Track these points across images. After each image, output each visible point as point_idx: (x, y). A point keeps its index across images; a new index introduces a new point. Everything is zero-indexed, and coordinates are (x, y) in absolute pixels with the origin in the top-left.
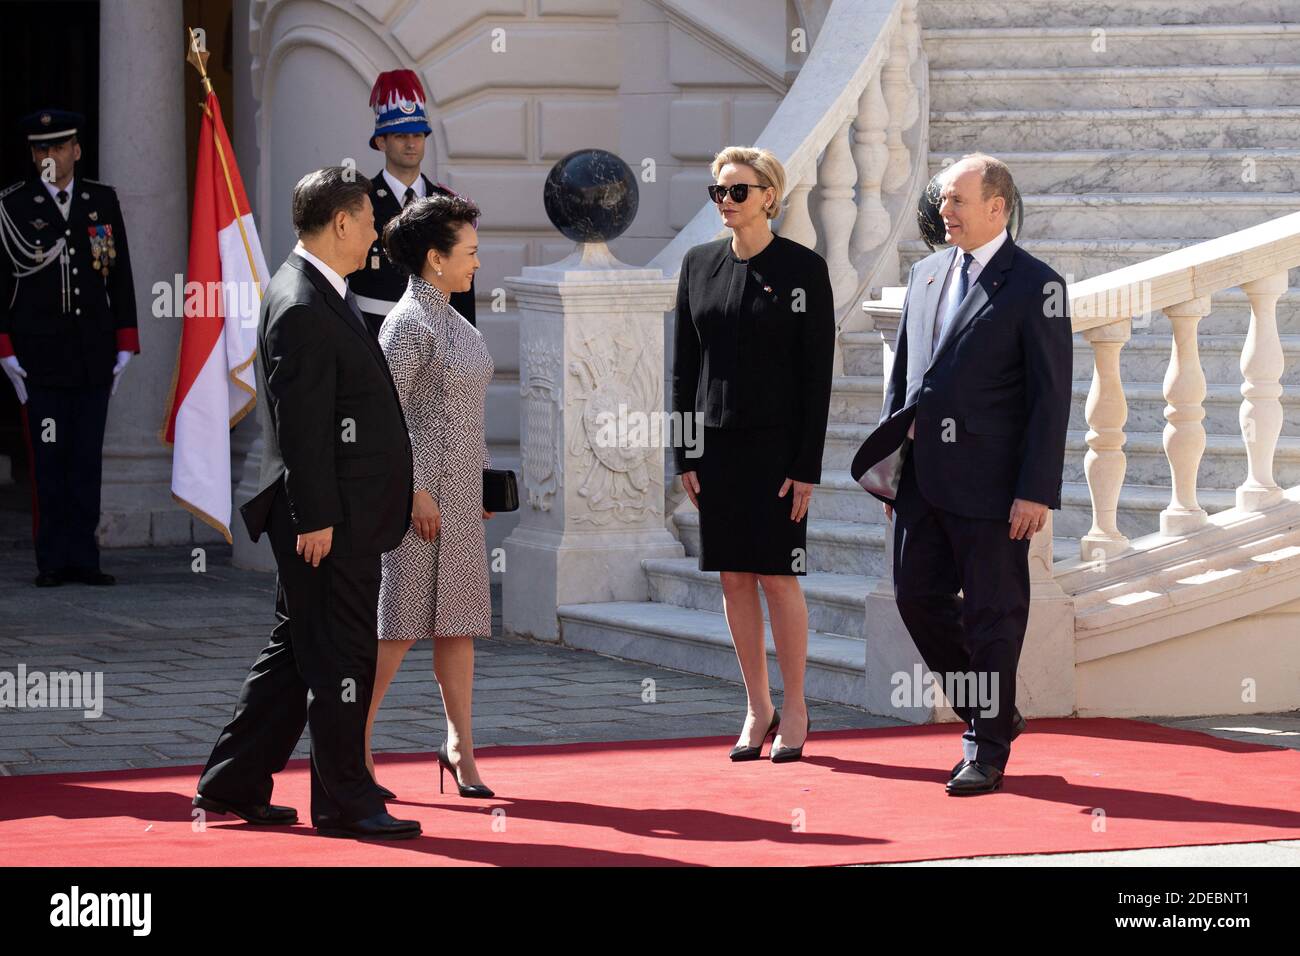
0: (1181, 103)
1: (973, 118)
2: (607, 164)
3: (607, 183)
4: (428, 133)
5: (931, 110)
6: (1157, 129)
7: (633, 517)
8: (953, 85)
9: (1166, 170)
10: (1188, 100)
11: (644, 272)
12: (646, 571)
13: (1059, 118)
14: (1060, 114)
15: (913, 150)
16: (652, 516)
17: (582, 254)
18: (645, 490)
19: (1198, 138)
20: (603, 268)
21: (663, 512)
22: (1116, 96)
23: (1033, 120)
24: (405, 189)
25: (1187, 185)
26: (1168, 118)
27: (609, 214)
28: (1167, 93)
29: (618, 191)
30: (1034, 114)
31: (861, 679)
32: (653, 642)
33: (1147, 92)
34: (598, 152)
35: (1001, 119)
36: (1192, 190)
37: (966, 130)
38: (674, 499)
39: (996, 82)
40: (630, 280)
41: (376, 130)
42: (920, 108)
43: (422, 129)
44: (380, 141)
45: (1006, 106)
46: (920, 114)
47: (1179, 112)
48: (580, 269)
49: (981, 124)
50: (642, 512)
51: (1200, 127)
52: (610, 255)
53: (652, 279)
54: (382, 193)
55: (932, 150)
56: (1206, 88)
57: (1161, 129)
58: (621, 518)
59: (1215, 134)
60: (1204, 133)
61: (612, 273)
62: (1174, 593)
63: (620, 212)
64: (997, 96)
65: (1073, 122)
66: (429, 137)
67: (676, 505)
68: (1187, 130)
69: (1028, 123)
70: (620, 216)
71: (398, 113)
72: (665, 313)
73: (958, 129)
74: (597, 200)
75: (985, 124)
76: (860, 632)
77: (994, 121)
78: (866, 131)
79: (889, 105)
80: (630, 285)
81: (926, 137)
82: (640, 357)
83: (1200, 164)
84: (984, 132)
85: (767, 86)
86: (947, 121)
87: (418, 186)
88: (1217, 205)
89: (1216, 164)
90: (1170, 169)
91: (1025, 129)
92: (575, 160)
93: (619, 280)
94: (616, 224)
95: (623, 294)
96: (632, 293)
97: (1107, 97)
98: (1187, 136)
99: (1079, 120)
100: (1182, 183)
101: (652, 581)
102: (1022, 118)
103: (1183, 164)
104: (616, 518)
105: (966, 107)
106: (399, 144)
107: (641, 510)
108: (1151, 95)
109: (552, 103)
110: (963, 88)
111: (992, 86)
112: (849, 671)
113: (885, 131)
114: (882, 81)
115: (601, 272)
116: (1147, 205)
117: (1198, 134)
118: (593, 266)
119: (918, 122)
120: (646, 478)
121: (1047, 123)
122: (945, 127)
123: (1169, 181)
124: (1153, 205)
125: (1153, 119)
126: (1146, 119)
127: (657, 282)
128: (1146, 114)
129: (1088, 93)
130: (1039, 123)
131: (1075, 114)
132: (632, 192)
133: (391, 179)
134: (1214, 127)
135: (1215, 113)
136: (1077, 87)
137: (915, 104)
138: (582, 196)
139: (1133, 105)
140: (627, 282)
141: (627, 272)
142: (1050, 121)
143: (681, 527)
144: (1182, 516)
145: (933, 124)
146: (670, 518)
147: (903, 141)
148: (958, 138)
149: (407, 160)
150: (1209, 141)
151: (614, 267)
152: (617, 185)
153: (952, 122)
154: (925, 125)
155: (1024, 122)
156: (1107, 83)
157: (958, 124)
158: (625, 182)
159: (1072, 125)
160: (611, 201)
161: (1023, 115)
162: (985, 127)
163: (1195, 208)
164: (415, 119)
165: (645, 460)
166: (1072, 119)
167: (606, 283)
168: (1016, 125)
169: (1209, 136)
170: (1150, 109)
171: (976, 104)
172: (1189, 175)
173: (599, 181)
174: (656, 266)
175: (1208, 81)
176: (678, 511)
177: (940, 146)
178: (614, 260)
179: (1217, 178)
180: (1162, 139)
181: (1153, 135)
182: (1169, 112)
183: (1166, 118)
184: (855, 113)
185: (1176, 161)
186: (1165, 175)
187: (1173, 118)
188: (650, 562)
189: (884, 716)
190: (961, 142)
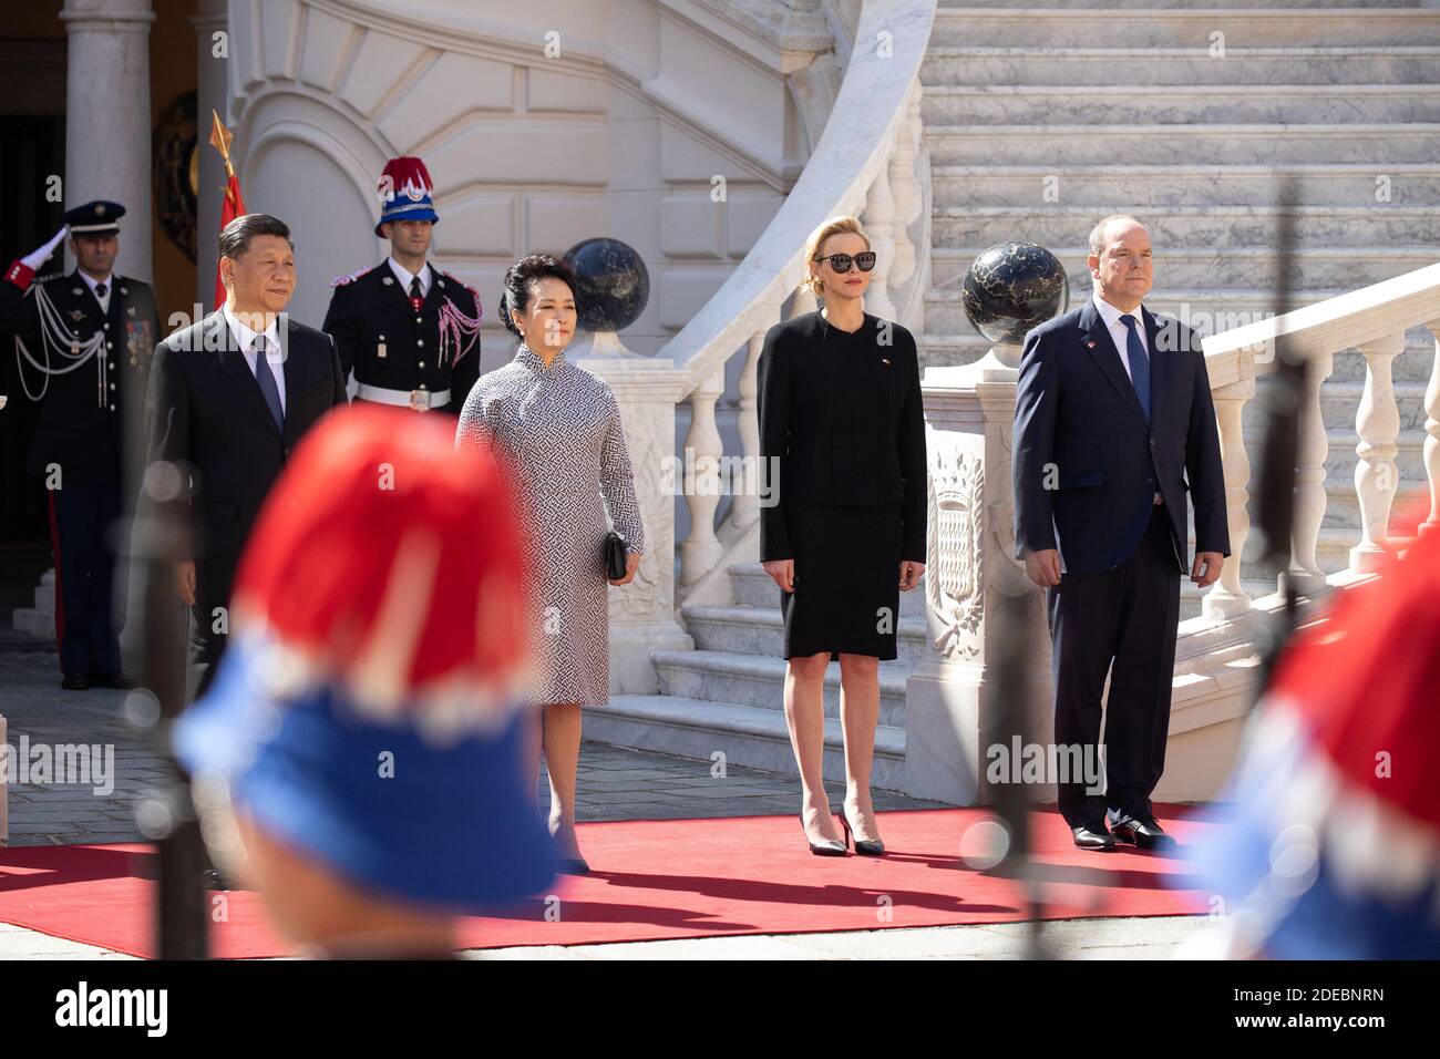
0: (1183, 201)
1: (976, 213)
2: (619, 253)
3: (619, 272)
4: (435, 220)
5: (934, 206)
6: (1161, 227)
7: (643, 609)
8: (955, 181)
9: (1172, 267)
10: (1190, 199)
11: (655, 362)
12: (655, 664)
13: (1063, 215)
14: (1063, 210)
15: (917, 243)
16: (661, 607)
17: (593, 343)
18: (655, 582)
19: (1203, 235)
20: (613, 357)
21: (672, 605)
22: (1119, 193)
23: (1036, 217)
24: (411, 277)
25: (1194, 282)
26: (1173, 215)
27: (621, 303)
28: (1169, 191)
29: (630, 280)
30: (1038, 211)
31: (899, 764)
32: (671, 732)
33: (1149, 190)
34: (609, 240)
35: (1005, 215)
36: (1199, 287)
37: (969, 226)
38: (682, 592)
39: (998, 178)
40: (641, 369)
41: (383, 218)
42: (923, 203)
43: (429, 217)
44: (386, 229)
45: (1007, 202)
46: (923, 210)
47: (1184, 209)
48: (593, 358)
49: (984, 220)
50: (651, 606)
51: (1204, 224)
52: (620, 345)
53: (664, 369)
54: (388, 281)
55: (934, 246)
56: (1209, 186)
57: (1166, 226)
58: (630, 610)
59: (1219, 232)
60: (1209, 231)
61: (624, 363)
62: (1219, 677)
63: (632, 301)
64: (999, 193)
65: (1077, 218)
66: (437, 224)
67: (684, 598)
68: (1192, 228)
69: (1031, 220)
70: (632, 305)
71: (406, 200)
72: (676, 404)
73: (961, 225)
74: (608, 288)
75: (989, 220)
76: (889, 720)
77: (995, 217)
78: (872, 224)
79: (895, 198)
80: (642, 374)
81: (930, 232)
82: (651, 448)
83: (1211, 260)
84: (988, 228)
85: (765, 183)
86: (949, 216)
87: (424, 275)
88: (1227, 301)
89: (1224, 261)
90: (1176, 266)
91: (1028, 225)
92: (587, 248)
93: (631, 369)
94: (627, 314)
95: (635, 384)
96: (644, 383)
97: (1108, 195)
98: (1192, 233)
99: (1082, 216)
100: (1189, 280)
101: (662, 673)
102: (1025, 215)
103: (1190, 260)
104: (626, 610)
105: (967, 203)
106: (406, 231)
107: (652, 601)
108: (1153, 193)
109: (541, 200)
110: (963, 184)
111: (991, 182)
112: (885, 756)
113: (892, 224)
114: (889, 174)
115: (611, 361)
116: (1156, 301)
117: (1203, 231)
118: (602, 356)
119: (922, 215)
120: (656, 569)
121: (1050, 220)
122: (947, 223)
123: (1176, 278)
124: (1164, 301)
125: (1158, 216)
126: (1150, 217)
127: (668, 372)
128: (1151, 211)
129: (1091, 190)
130: (1042, 219)
131: (1079, 210)
132: (643, 280)
133: (396, 267)
134: (1220, 226)
135: (1220, 210)
136: (1079, 184)
137: (918, 199)
138: (593, 285)
139: (1136, 202)
140: (638, 372)
141: (639, 362)
142: (1054, 217)
143: (690, 620)
144: (1226, 601)
145: (936, 220)
146: (679, 610)
147: (909, 236)
148: (961, 234)
149: (413, 248)
150: (1214, 239)
151: (625, 357)
152: (629, 273)
153: (954, 218)
154: (928, 222)
155: (1027, 218)
156: (1109, 180)
157: (961, 220)
158: (637, 272)
159: (1076, 222)
160: (622, 292)
161: (1026, 211)
162: (986, 224)
163: (1205, 304)
164: (423, 206)
165: (655, 552)
166: (1076, 215)
167: (617, 372)
168: (1019, 221)
169: (1214, 234)
170: (1153, 206)
171: (976, 200)
172: (1195, 271)
173: (611, 270)
174: (666, 356)
175: (1210, 179)
176: (686, 604)
177: (941, 241)
178: (625, 350)
179: (1225, 274)
180: (1167, 237)
181: (1157, 233)
182: (1174, 210)
183: (1171, 215)
184: (863, 205)
185: (1183, 257)
186: (1172, 271)
187: (1179, 216)
188: (660, 655)
189: (925, 800)
190: (964, 237)
